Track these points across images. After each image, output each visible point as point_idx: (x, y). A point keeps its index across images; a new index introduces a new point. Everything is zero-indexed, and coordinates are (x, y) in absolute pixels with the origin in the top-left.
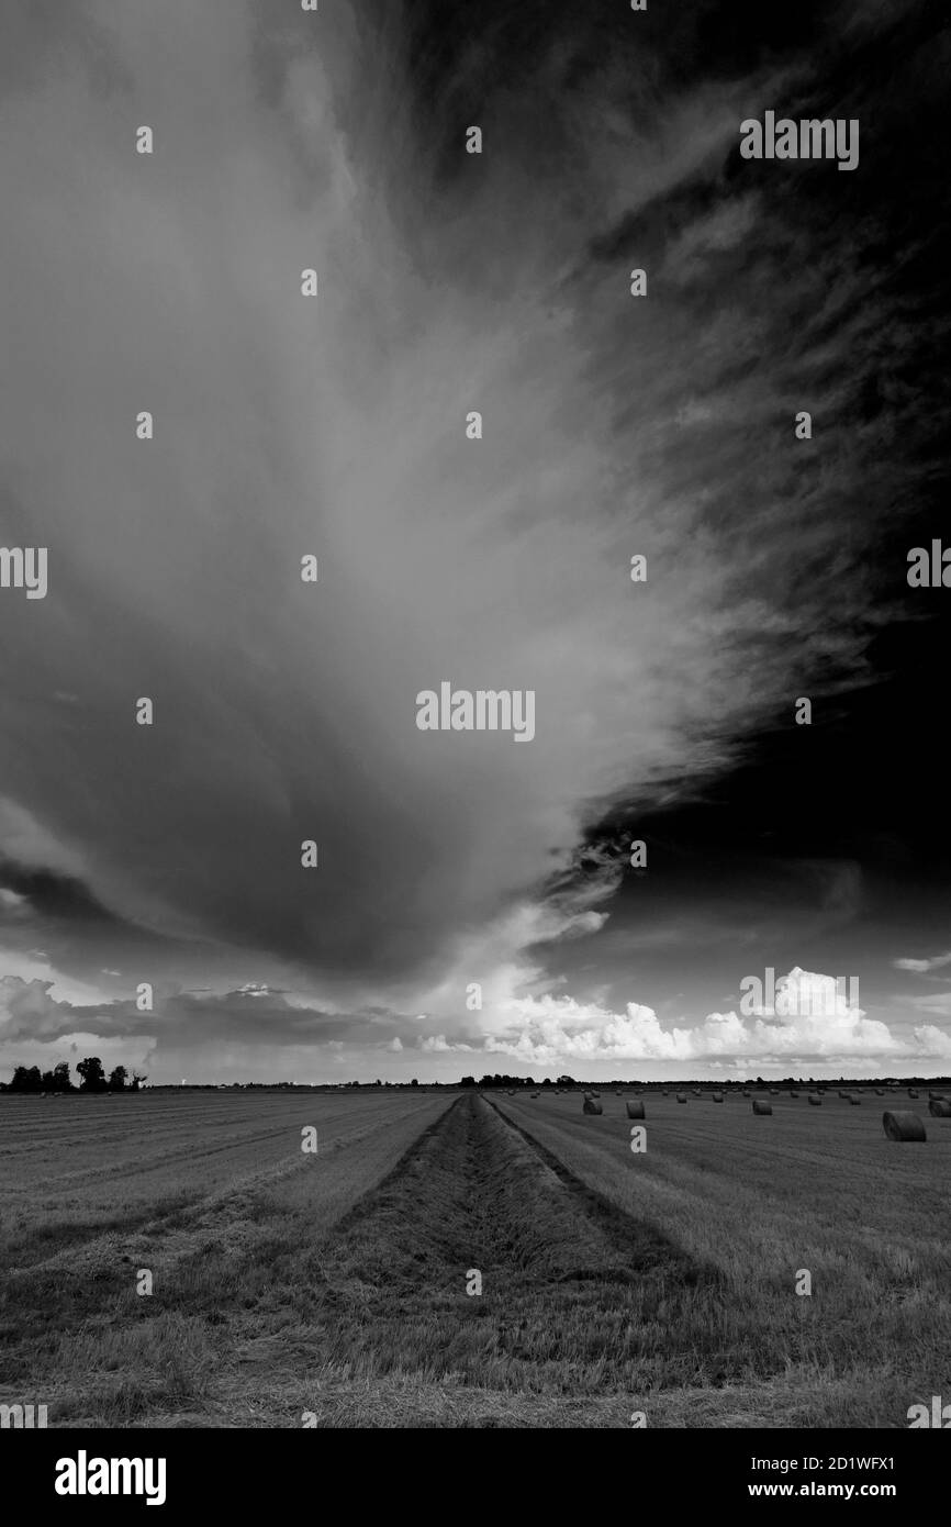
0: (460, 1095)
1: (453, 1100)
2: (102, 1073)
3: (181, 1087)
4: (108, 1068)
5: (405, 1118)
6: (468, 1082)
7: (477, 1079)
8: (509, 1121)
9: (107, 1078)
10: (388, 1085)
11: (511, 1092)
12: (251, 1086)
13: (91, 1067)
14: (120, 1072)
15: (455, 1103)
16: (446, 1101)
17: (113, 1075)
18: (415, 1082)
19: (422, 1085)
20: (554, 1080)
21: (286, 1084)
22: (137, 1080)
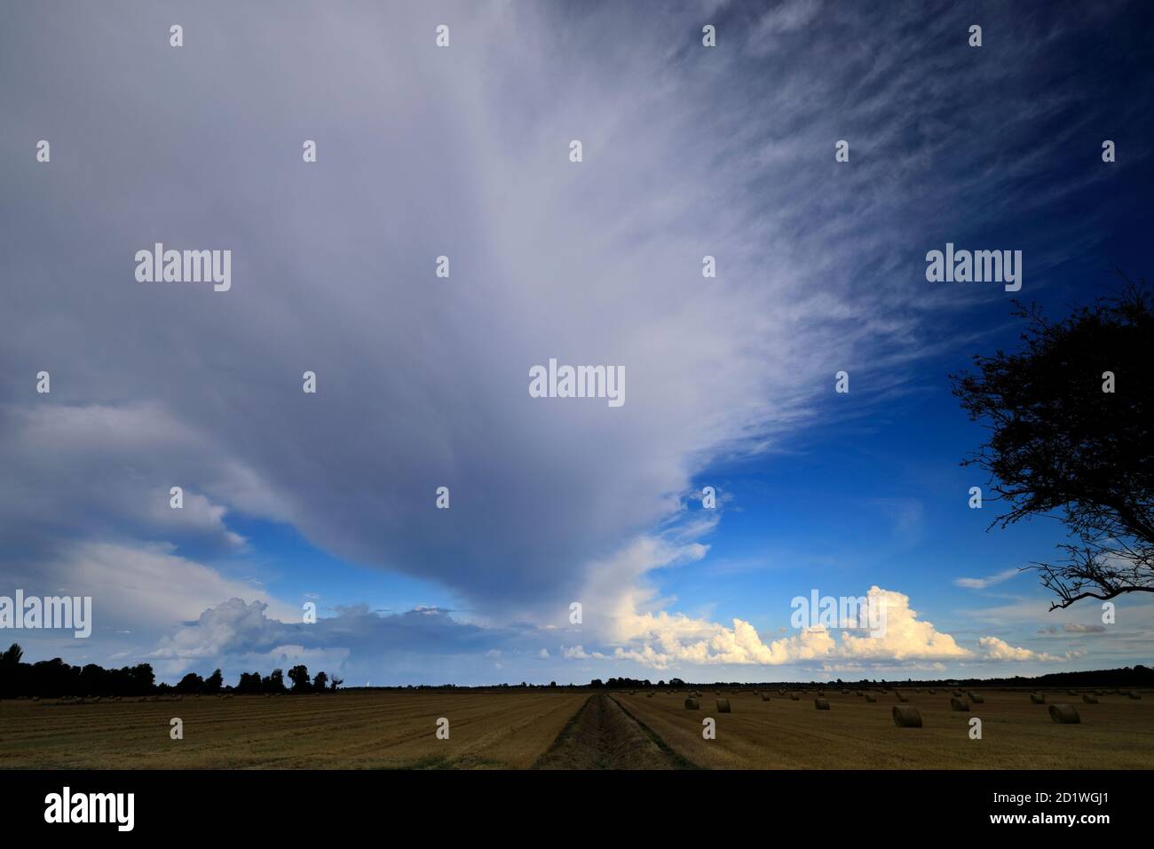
0: (589, 695)
1: (586, 699)
2: (308, 678)
3: (366, 688)
4: (312, 674)
5: (552, 712)
6: (596, 683)
7: (604, 682)
8: (629, 714)
9: (312, 682)
10: (531, 686)
11: (632, 692)
12: (422, 688)
13: (299, 673)
14: (322, 677)
15: (588, 701)
16: (581, 699)
17: (316, 679)
18: (553, 683)
19: (559, 686)
20: (667, 682)
21: (449, 686)
22: (335, 683)
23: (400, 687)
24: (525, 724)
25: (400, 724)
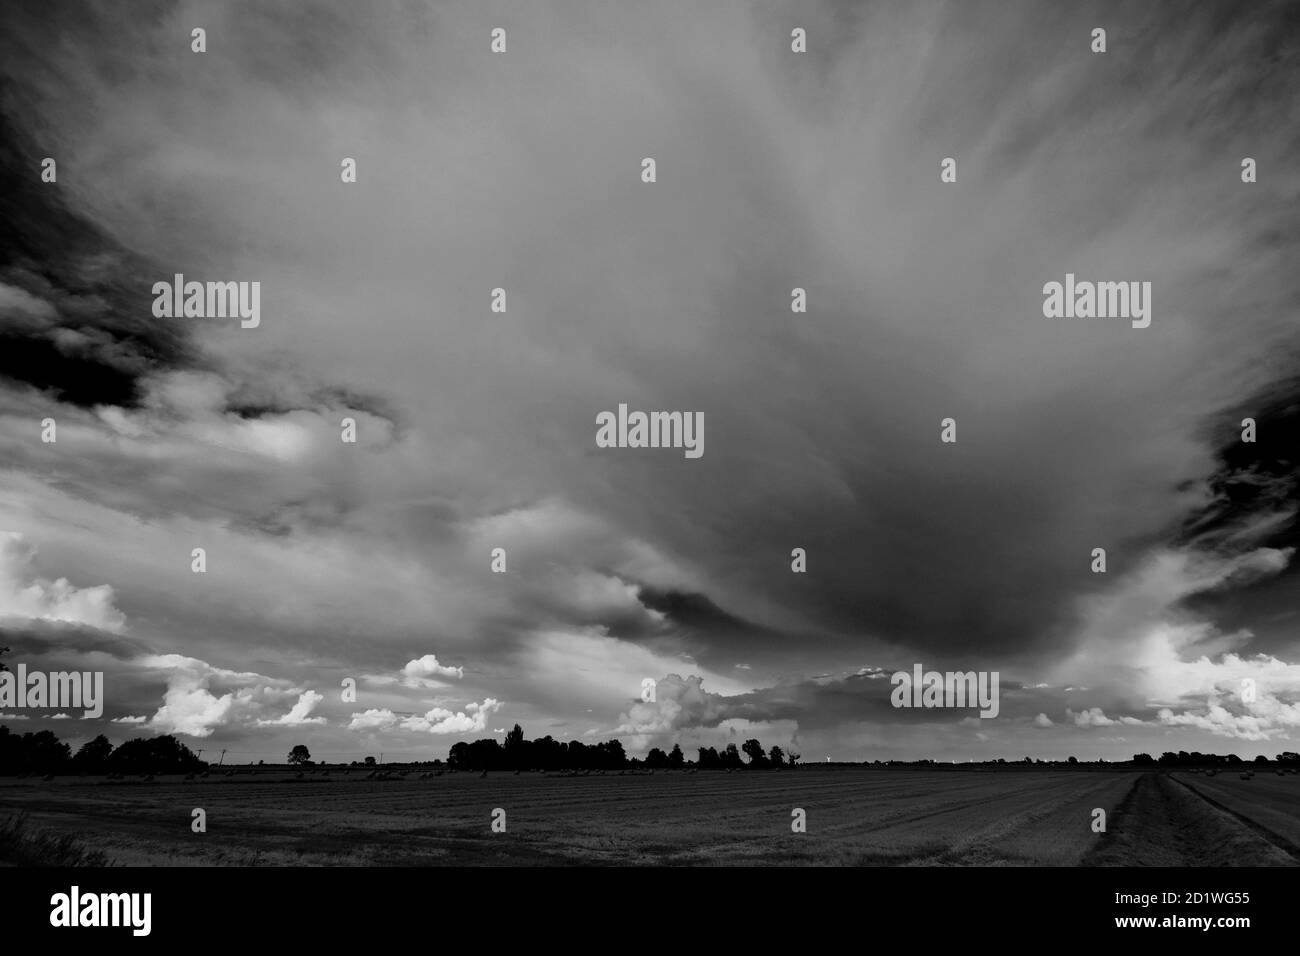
0: (1138, 775)
1: (1132, 780)
2: (763, 752)
3: (827, 764)
4: (766, 746)
5: (1083, 797)
6: (1142, 760)
7: (1156, 756)
8: (1216, 804)
9: (769, 757)
10: (1040, 763)
11: (1209, 771)
12: (892, 763)
13: (752, 747)
14: (776, 751)
15: (1137, 783)
16: (1130, 779)
17: (772, 754)
18: (1073, 760)
19: (1082, 763)
21: (926, 761)
22: (792, 758)
23: (866, 763)
24: (1046, 811)
25: (879, 805)
